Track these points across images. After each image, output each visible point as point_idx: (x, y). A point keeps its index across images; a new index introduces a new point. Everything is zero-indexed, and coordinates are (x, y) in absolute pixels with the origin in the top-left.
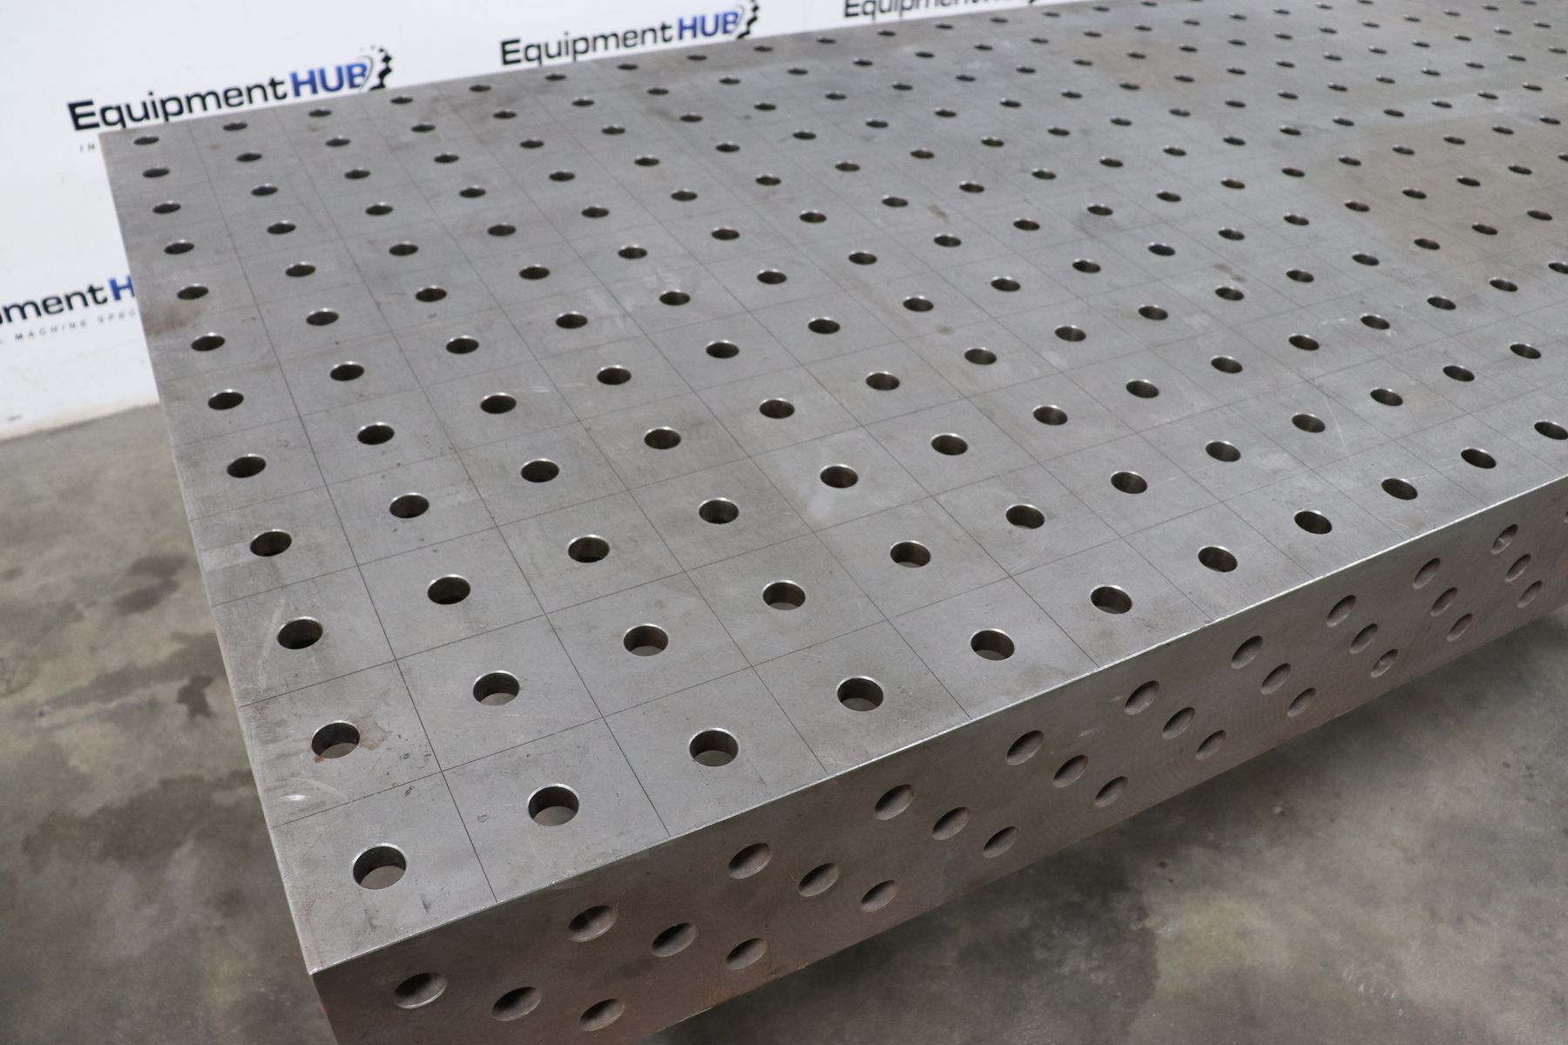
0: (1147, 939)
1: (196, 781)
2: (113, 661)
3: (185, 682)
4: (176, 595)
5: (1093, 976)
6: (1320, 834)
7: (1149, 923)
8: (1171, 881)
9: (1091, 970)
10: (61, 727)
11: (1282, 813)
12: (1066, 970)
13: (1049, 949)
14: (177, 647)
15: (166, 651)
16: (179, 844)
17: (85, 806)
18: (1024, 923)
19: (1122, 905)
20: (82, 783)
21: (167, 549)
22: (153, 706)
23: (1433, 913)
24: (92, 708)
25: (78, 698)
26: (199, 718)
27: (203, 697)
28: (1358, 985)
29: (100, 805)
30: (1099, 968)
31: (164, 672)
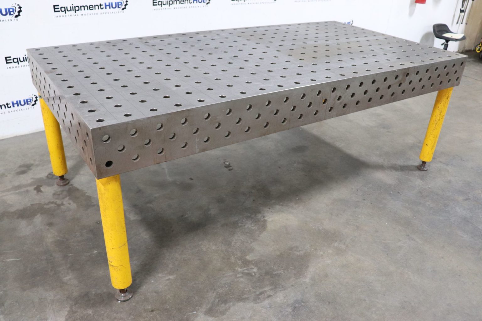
0: (265, 221)
1: (39, 204)
2: (16, 183)
3: (35, 186)
4: (31, 171)
5: (252, 228)
6: (307, 202)
7: (265, 219)
8: (271, 211)
9: (252, 227)
10: (4, 196)
11: (299, 199)
12: (246, 227)
13: (242, 224)
14: (32, 180)
15: (30, 181)
16: (36, 215)
17: (12, 210)
18: (237, 219)
19: (259, 216)
20: (11, 206)
21: (28, 163)
22: (27, 191)
23: (332, 214)
24: (12, 192)
25: (8, 190)
26: (39, 193)
27: (40, 189)
28: (313, 227)
29: (16, 209)
30: (254, 226)
31: (30, 185)
